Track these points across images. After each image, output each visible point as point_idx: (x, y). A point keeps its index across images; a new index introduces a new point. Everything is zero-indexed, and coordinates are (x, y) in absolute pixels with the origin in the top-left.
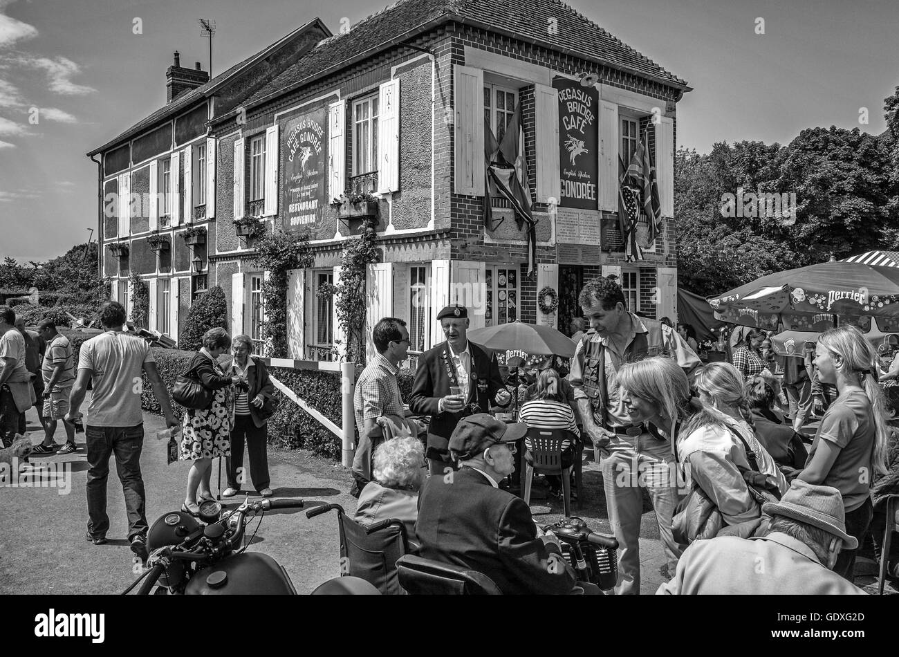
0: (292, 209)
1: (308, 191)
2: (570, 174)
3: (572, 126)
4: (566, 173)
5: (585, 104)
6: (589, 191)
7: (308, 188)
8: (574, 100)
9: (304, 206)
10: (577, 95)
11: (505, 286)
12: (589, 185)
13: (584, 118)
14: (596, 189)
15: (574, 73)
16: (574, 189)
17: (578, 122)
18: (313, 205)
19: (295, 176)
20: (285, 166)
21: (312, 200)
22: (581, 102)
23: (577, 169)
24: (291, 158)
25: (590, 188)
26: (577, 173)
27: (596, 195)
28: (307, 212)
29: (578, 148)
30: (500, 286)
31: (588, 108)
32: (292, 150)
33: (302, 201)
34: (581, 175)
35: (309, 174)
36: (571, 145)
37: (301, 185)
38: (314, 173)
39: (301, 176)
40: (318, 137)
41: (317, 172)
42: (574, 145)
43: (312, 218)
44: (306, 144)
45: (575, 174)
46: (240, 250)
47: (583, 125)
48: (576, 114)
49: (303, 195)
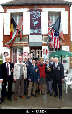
2: (33, 28)
3: (34, 18)
4: (32, 28)
5: (38, 13)
6: (39, 31)
8: (35, 13)
10: (36, 12)
11: (20, 51)
12: (39, 30)
13: (38, 16)
14: (41, 30)
16: (34, 31)
17: (36, 17)
22: (37, 13)
23: (36, 27)
25: (40, 30)
26: (36, 28)
27: (41, 32)
29: (36, 23)
30: (19, 51)
31: (39, 14)
34: (37, 28)
36: (34, 22)
42: (35, 22)
45: (35, 28)
47: (37, 18)
48: (35, 16)
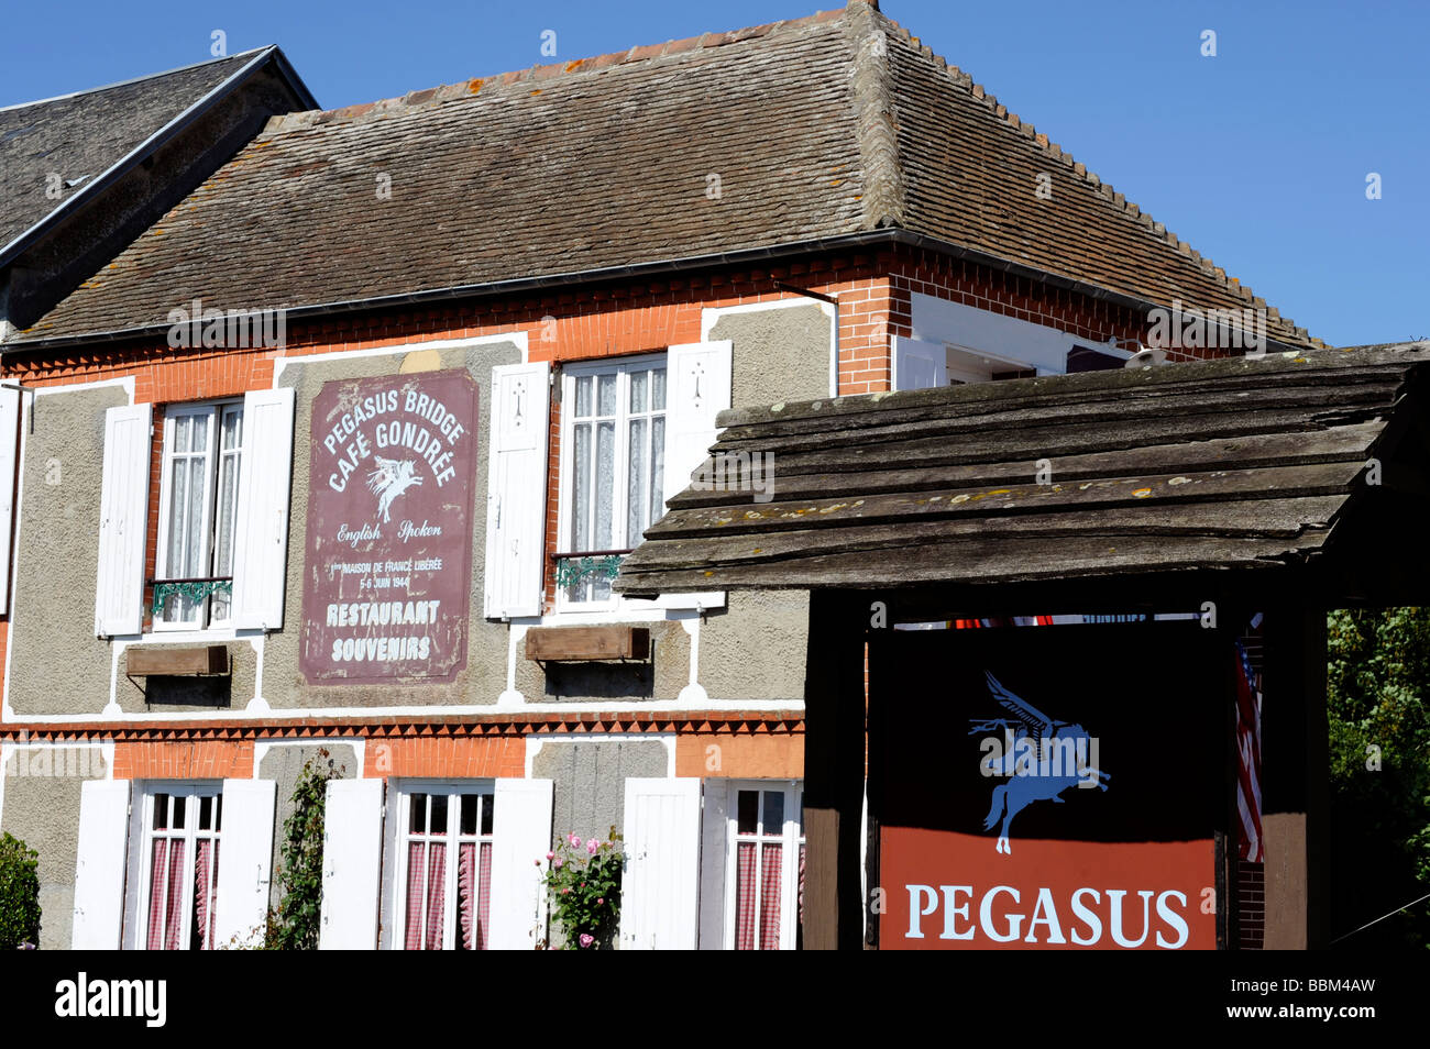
0: (336, 615)
1: (402, 574)
7: (401, 566)
9: (382, 614)
15: (1107, 340)
18: (424, 612)
19: (354, 528)
20: (312, 501)
21: (415, 600)
24: (338, 482)
28: (403, 631)
32: (342, 463)
33: (381, 600)
35: (408, 531)
37: (373, 557)
38: (424, 531)
39: (377, 534)
40: (443, 439)
41: (437, 531)
43: (418, 649)
44: (397, 453)
46: (113, 714)
49: (385, 583)
